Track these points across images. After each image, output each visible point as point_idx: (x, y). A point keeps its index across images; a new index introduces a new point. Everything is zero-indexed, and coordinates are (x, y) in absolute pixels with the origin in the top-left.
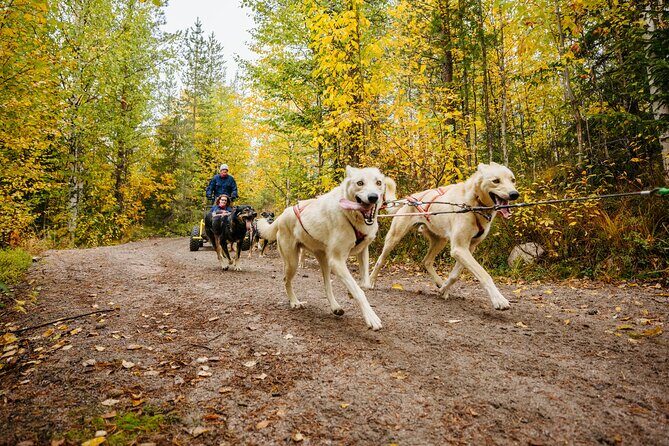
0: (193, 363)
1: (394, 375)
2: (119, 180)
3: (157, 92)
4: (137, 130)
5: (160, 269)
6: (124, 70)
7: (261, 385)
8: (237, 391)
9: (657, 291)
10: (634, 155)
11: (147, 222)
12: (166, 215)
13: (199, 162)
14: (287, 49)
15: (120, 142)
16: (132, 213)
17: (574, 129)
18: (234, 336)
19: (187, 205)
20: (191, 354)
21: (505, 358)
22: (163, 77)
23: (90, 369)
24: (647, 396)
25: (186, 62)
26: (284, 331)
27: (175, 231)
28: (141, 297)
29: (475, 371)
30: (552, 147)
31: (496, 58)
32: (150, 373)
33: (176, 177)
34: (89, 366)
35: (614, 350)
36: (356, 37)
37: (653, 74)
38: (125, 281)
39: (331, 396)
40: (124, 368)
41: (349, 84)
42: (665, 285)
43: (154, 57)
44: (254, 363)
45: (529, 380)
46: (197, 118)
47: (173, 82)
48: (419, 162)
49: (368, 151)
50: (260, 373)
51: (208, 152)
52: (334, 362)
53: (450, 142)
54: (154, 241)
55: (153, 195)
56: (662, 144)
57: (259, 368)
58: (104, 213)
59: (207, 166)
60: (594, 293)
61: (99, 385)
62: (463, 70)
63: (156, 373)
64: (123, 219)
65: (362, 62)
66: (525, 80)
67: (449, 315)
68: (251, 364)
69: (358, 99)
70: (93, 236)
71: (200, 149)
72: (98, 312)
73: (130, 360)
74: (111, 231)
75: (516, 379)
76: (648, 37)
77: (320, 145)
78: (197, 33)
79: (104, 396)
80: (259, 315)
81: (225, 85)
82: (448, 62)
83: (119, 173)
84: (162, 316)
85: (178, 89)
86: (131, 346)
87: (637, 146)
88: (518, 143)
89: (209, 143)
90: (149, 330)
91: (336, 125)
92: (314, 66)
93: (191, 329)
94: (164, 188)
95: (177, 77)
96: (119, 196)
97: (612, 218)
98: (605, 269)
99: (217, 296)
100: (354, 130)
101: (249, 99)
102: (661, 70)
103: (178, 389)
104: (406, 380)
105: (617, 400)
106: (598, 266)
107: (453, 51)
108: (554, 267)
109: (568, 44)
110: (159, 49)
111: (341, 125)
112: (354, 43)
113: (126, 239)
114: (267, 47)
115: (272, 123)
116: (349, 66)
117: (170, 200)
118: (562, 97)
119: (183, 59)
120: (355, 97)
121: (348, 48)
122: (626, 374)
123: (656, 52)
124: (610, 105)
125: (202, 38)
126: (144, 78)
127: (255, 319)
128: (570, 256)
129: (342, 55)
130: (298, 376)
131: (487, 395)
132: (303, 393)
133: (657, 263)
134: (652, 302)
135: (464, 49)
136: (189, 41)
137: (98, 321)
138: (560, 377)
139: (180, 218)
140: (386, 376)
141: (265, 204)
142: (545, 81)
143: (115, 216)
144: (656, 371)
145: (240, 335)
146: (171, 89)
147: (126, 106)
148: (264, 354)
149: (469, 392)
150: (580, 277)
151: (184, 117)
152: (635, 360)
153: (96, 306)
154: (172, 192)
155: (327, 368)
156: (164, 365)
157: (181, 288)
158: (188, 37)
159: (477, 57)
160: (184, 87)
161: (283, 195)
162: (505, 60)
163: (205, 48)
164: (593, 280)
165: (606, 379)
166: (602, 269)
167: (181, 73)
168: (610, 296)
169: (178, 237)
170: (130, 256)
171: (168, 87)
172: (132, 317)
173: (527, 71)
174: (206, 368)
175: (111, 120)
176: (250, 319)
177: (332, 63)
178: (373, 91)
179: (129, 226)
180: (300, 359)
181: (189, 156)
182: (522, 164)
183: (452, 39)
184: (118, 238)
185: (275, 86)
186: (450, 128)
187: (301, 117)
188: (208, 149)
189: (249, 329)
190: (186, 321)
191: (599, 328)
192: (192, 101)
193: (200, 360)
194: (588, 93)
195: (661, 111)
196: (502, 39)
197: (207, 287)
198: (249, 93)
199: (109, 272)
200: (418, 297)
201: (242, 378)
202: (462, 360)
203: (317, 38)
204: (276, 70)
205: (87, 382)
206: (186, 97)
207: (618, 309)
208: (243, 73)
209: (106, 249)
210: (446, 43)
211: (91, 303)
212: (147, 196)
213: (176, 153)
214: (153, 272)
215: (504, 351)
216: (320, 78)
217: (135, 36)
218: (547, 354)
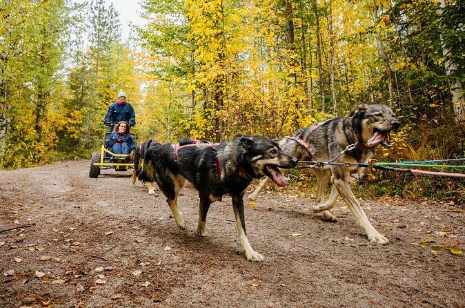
0: (92, 272)
1: (250, 282)
2: (38, 116)
3: (68, 48)
4: (53, 77)
5: (69, 189)
6: (44, 32)
7: (145, 292)
8: (126, 298)
9: (451, 207)
10: (431, 101)
11: (59, 148)
12: (75, 143)
13: (100, 102)
14: (168, 16)
15: (40, 87)
16: (49, 141)
17: (386, 78)
18: (125, 248)
19: (91, 135)
20: (90, 264)
21: (336, 268)
22: (73, 37)
23: (9, 280)
24: (447, 301)
25: (92, 25)
26: (164, 243)
27: (81, 155)
28: (52, 213)
29: (313, 279)
30: (369, 91)
31: (326, 24)
32: (57, 282)
33: (83, 114)
34: (9, 276)
35: (421, 260)
36: (220, 9)
37: (444, 41)
38: (41, 200)
39: (200, 302)
40: (37, 277)
41: (215, 45)
42: (457, 203)
43: (67, 22)
44: (140, 272)
45: (355, 286)
46: (100, 68)
47: (81, 40)
48: (269, 105)
49: (230, 96)
50: (145, 281)
51: (108, 94)
52: (203, 271)
53: (292, 90)
54: (65, 164)
55: (64, 127)
56: (452, 92)
57: (144, 276)
58: (26, 142)
59: (107, 104)
60: (403, 209)
61: (16, 293)
62: (301, 34)
63: (62, 281)
64: (41, 146)
65: (225, 28)
66: (349, 40)
67: (292, 229)
68: (137, 273)
69: (221, 56)
70: (18, 160)
71: (102, 92)
72: (18, 228)
73: (42, 270)
74: (32, 156)
75: (345, 286)
76: (440, 12)
77: (193, 91)
78: (100, 3)
79: (20, 303)
80: (145, 229)
81: (121, 43)
82: (291, 28)
83: (38, 110)
84: (68, 231)
85: (85, 45)
86: (43, 258)
87: (434, 94)
88: (343, 88)
89: (108, 87)
90: (57, 243)
91: (205, 76)
92: (188, 30)
93: (90, 242)
94: (73, 122)
95: (85, 36)
96: (38, 129)
97: (416, 149)
98: (411, 190)
99: (112, 212)
100: (218, 80)
101: (140, 55)
102: (451, 37)
103: (79, 296)
104: (259, 287)
105: (424, 305)
106: (406, 187)
107: (294, 20)
108: (372, 187)
109: (380, 13)
110: (70, 15)
111: (209, 76)
112: (219, 14)
113: (43, 162)
114: (153, 15)
115: (157, 73)
116: (215, 31)
117: (78, 131)
118: (376, 53)
119: (89, 24)
120: (220, 55)
121: (214, 17)
122: (430, 281)
123: (447, 23)
124: (412, 61)
125: (103, 7)
126: (59, 38)
127: (142, 233)
128: (384, 179)
129: (210, 23)
130: (174, 283)
131: (322, 301)
132: (177, 298)
133: (451, 185)
134: (448, 217)
135: (303, 19)
136: (94, 9)
137: (18, 235)
138: (379, 284)
139: (86, 145)
140: (243, 284)
141: (151, 133)
142: (363, 41)
143: (35, 144)
144: (454, 278)
145: (129, 247)
146: (80, 46)
147: (45, 60)
148: (148, 264)
149: (308, 298)
150: (392, 195)
151: (89, 67)
152: (437, 268)
153: (16, 222)
154: (80, 126)
155: (197, 276)
156: (69, 274)
157: (84, 206)
158: (93, 7)
159: (312, 24)
160: (90, 44)
161: (165, 127)
162: (333, 25)
163: (106, 15)
164: (402, 198)
165: (415, 285)
166: (409, 189)
167: (87, 34)
168: (415, 212)
169: (84, 160)
170: (46, 177)
171: (77, 44)
172: (45, 232)
173: (349, 34)
174: (102, 276)
175: (32, 69)
176: (138, 232)
177: (202, 28)
178: (233, 50)
179: (46, 152)
180: (176, 268)
181: (93, 97)
182: (347, 104)
183: (293, 10)
184: (37, 161)
185: (159, 46)
186: (292, 79)
187: (179, 69)
188: (108, 91)
189: (136, 241)
190: (89, 235)
191: (408, 241)
192: (96, 55)
193: (98, 269)
194: (396, 50)
195: (451, 68)
196: (331, 10)
197: (105, 204)
198: (139, 50)
199: (29, 191)
200: (268, 214)
201: (130, 286)
202: (302, 269)
203: (191, 10)
204: (159, 33)
205: (6, 290)
206: (91, 52)
207: (422, 223)
208: (135, 35)
209: (28, 170)
210: (289, 14)
211: (13, 219)
212: (61, 128)
213: (83, 95)
214: (63, 191)
215: (335, 261)
216: (193, 39)
217: (52, 6)
218: (369, 264)
